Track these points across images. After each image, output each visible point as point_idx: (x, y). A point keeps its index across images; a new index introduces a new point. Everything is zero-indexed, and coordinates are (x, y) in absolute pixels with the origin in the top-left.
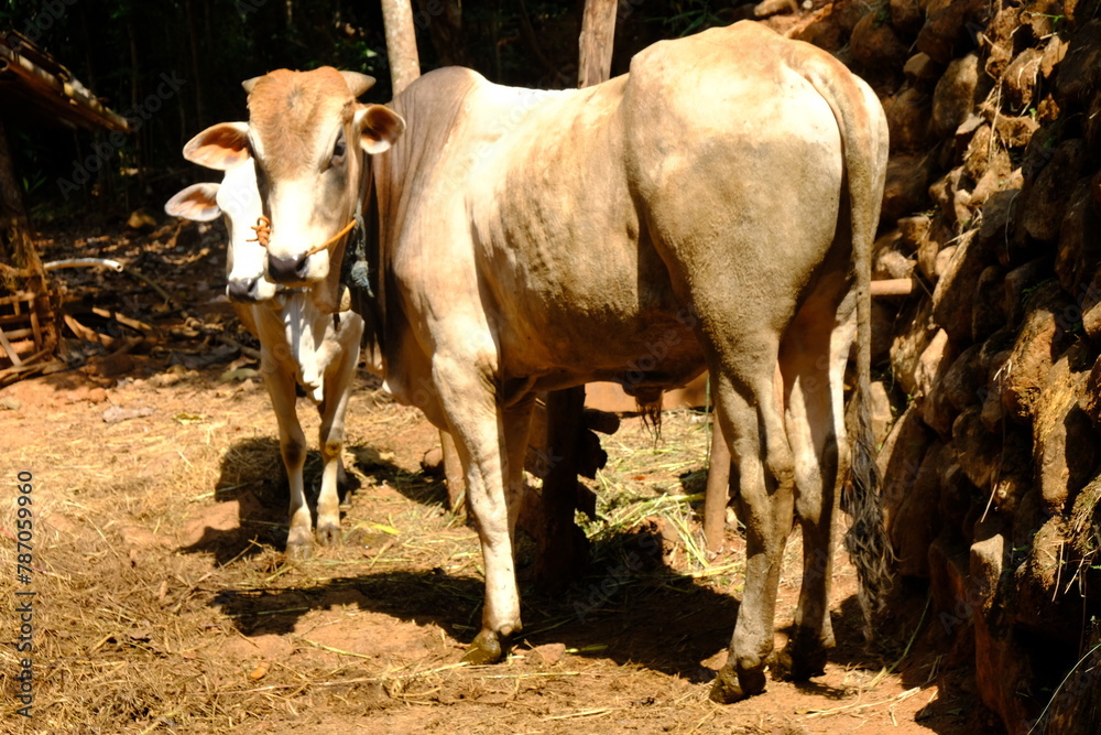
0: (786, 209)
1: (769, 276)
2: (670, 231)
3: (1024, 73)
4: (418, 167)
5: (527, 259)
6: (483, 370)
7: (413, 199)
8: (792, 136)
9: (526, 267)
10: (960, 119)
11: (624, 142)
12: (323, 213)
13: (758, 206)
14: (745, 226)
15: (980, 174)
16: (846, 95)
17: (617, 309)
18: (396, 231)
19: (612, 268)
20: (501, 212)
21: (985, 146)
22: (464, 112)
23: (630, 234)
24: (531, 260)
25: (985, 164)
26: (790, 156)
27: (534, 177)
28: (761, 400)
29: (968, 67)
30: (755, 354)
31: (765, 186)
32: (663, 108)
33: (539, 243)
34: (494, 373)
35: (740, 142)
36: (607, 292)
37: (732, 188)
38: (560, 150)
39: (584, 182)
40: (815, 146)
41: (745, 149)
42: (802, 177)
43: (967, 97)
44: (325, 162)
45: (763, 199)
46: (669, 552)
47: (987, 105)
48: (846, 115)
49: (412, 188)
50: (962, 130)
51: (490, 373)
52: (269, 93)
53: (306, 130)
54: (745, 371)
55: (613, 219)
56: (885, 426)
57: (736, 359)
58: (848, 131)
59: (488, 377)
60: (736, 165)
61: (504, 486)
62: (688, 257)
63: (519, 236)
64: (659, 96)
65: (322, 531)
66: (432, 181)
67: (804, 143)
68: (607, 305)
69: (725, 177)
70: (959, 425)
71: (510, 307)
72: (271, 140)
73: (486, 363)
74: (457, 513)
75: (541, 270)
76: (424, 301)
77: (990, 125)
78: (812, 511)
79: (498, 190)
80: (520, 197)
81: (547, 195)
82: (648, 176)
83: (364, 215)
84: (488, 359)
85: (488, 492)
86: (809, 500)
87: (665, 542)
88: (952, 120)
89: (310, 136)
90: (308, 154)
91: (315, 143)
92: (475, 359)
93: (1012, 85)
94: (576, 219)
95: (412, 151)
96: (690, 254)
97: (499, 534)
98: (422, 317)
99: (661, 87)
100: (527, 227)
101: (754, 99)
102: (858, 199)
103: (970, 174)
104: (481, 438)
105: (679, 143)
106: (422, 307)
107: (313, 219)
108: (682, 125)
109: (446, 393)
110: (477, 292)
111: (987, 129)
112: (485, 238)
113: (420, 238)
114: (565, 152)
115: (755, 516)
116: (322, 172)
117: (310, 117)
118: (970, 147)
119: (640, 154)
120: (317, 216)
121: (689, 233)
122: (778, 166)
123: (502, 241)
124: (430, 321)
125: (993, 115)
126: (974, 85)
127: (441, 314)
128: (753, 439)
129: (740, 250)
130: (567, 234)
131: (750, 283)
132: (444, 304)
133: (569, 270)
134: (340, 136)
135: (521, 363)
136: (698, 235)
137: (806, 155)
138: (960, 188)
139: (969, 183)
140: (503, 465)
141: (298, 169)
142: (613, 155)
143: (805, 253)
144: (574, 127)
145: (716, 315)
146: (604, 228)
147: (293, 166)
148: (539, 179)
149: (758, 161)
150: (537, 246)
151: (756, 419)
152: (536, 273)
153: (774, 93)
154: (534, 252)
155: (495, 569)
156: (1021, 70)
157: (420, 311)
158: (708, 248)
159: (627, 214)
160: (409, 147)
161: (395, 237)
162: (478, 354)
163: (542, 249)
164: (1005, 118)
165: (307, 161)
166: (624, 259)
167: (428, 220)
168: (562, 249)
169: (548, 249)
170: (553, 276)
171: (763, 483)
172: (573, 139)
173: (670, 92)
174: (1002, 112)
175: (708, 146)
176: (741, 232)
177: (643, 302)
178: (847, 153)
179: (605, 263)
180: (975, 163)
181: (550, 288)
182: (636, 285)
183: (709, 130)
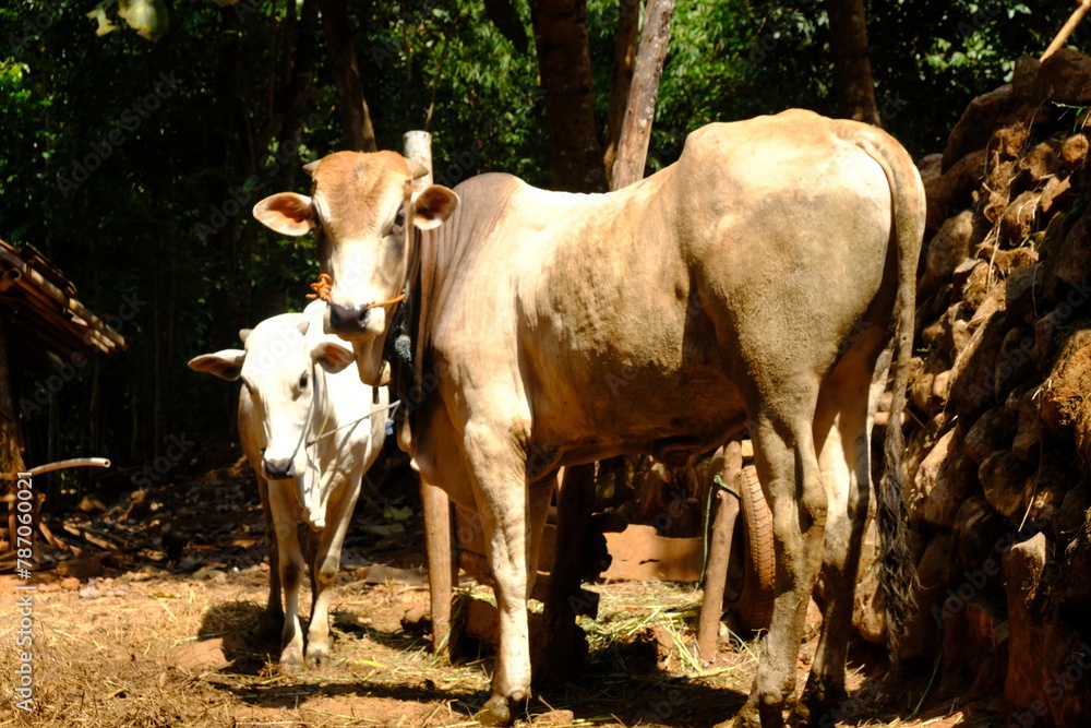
0: (838, 257)
1: (816, 320)
2: (723, 282)
3: (1023, 211)
4: (464, 254)
5: (574, 322)
6: (517, 436)
7: (457, 281)
8: (846, 189)
9: (572, 329)
10: (957, 263)
11: (677, 209)
12: (382, 275)
13: (811, 253)
14: (798, 272)
15: (978, 302)
16: (897, 157)
17: (661, 365)
18: (438, 310)
19: (659, 326)
20: (550, 282)
21: (984, 279)
22: (511, 206)
23: (679, 294)
24: (578, 321)
25: (983, 295)
26: (844, 207)
27: (588, 248)
28: (800, 440)
29: (964, 221)
30: (798, 395)
31: (819, 235)
32: (719, 174)
33: (588, 305)
34: (527, 439)
35: (796, 196)
36: (652, 349)
37: (787, 238)
38: (615, 223)
39: (636, 247)
40: (867, 201)
41: (800, 203)
42: (854, 228)
43: (962, 246)
44: (387, 227)
45: (816, 247)
46: (664, 658)
47: (985, 244)
48: (897, 174)
49: (456, 272)
50: (959, 270)
51: (523, 438)
52: (335, 166)
53: (372, 197)
54: (786, 412)
55: (662, 280)
56: (874, 551)
57: (779, 400)
58: (898, 189)
59: (521, 442)
60: (791, 217)
61: (526, 553)
62: (738, 305)
63: (568, 302)
64: (714, 164)
65: (311, 657)
66: (476, 264)
67: (857, 197)
68: (652, 362)
69: (780, 229)
70: (986, 467)
71: (549, 375)
72: (338, 204)
73: (521, 429)
74: (440, 654)
75: (588, 330)
76: (463, 371)
77: (989, 262)
78: (837, 558)
79: (546, 265)
80: (571, 266)
81: (599, 262)
82: (702, 236)
83: (412, 291)
84: (523, 424)
85: (511, 558)
86: (835, 547)
87: (660, 648)
88: (947, 268)
89: (376, 202)
90: (373, 218)
91: (379, 208)
92: (509, 423)
93: (1012, 222)
94: (626, 281)
95: (458, 240)
96: (741, 302)
97: (518, 600)
98: (459, 388)
99: (717, 157)
100: (577, 293)
101: (809, 162)
102: (906, 252)
103: (969, 304)
104: (508, 503)
105: (734, 204)
106: (460, 378)
107: (374, 278)
108: (738, 187)
109: (477, 458)
110: (517, 363)
111: (986, 264)
112: (530, 309)
113: (464, 313)
114: (620, 225)
115: (787, 553)
116: (384, 237)
117: (376, 186)
118: (968, 280)
119: (694, 217)
120: (377, 276)
121: (742, 283)
122: (832, 217)
123: (547, 309)
124: (468, 391)
125: (991, 251)
126: (969, 236)
127: (481, 383)
128: (789, 480)
129: (791, 296)
130: (617, 296)
131: (799, 326)
132: (484, 373)
133: (616, 329)
134: (401, 207)
135: (552, 433)
136: (751, 284)
137: (858, 208)
138: (958, 318)
139: (967, 313)
140: (528, 532)
141: (363, 231)
142: (666, 221)
143: (851, 301)
144: (627, 206)
145: (763, 358)
146: (654, 289)
147: (358, 228)
148: (593, 249)
149: (813, 214)
150: (586, 308)
151: (793, 460)
152: (583, 334)
153: (829, 155)
154: (583, 313)
155: (511, 635)
156: (1021, 208)
157: (458, 383)
158: (760, 295)
159: (677, 275)
160: (455, 236)
161: (437, 315)
162: (513, 420)
163: (591, 311)
164: (1004, 252)
165: (372, 224)
166: (673, 317)
167: (472, 297)
168: (611, 309)
169: (597, 311)
170: (598, 336)
171: (797, 521)
172: (626, 214)
173: (726, 160)
174: (1001, 248)
175: (764, 201)
176: (793, 279)
177: (687, 358)
178: (897, 208)
179: (652, 322)
180: (974, 294)
181: (596, 347)
182: (681, 342)
183: (766, 187)
